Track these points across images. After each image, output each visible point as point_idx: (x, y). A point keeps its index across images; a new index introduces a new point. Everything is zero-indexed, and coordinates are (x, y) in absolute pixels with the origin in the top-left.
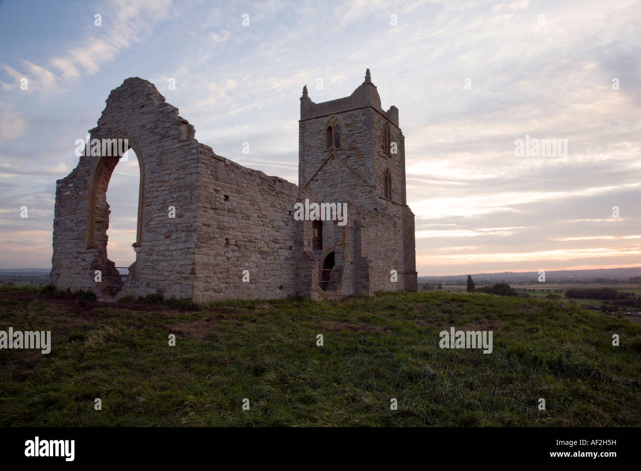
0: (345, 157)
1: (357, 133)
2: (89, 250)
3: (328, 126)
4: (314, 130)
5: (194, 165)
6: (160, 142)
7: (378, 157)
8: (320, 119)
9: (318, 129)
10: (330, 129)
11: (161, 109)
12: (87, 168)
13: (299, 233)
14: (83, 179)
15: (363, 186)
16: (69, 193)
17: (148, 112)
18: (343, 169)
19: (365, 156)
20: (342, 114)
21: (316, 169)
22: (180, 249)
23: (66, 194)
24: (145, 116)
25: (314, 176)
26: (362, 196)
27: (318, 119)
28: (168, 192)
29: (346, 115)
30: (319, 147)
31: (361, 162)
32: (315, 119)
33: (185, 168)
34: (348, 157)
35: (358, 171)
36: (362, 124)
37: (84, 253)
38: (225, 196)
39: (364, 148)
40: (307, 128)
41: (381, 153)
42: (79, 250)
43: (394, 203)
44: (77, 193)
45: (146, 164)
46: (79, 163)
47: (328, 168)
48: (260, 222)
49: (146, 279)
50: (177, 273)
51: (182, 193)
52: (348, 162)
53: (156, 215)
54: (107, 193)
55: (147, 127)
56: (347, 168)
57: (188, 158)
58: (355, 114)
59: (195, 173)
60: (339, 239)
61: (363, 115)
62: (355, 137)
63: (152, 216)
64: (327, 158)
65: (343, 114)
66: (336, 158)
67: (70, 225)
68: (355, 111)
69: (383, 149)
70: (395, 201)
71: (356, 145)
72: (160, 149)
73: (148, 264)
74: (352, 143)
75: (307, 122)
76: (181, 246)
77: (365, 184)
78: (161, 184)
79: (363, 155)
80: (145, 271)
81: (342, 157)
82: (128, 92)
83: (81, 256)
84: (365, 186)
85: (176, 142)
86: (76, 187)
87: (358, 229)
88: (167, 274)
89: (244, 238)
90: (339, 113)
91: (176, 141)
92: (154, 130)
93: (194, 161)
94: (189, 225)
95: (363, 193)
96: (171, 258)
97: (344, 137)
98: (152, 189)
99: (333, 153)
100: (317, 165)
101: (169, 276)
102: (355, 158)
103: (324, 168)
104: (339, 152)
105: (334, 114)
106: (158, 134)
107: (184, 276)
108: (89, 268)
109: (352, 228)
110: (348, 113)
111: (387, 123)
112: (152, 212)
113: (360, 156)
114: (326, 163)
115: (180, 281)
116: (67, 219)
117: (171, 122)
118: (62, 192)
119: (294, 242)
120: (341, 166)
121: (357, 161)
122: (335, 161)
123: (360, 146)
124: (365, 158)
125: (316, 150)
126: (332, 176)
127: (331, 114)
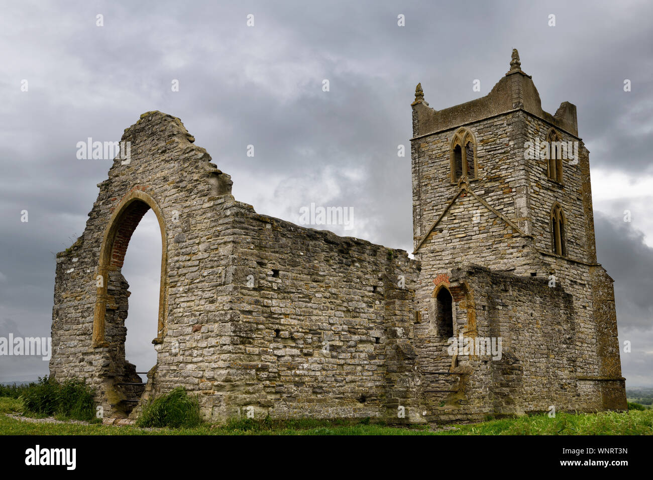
0: (483, 192)
1: (500, 153)
2: (97, 350)
3: (455, 146)
4: (434, 152)
5: (229, 231)
6: (187, 200)
7: (537, 189)
8: (443, 134)
9: (439, 151)
10: (457, 150)
11: (187, 155)
12: (95, 235)
13: (389, 318)
14: (91, 251)
15: (513, 237)
16: (72, 270)
17: (172, 159)
18: (480, 211)
19: (514, 190)
20: (475, 125)
21: (439, 213)
22: (212, 347)
23: (69, 272)
24: (168, 165)
25: (437, 224)
26: (512, 254)
27: (440, 135)
28: (197, 268)
29: (482, 127)
30: (443, 179)
31: (507, 199)
32: (436, 136)
33: (218, 236)
34: (487, 192)
35: (503, 213)
36: (508, 139)
37: (92, 353)
38: (273, 270)
39: (512, 177)
40: (423, 150)
41: (542, 182)
42: (85, 349)
43: (572, 262)
44: (84, 271)
45: (170, 230)
46: (86, 229)
47: (457, 211)
48: (328, 304)
49: (170, 388)
50: (208, 379)
51: (215, 269)
52: (488, 200)
53: (182, 299)
54: (122, 269)
55: (171, 179)
56: (486, 210)
57: (221, 222)
58: (495, 124)
59: (229, 242)
60: (463, 324)
61: (508, 125)
62: (497, 160)
63: (177, 301)
64: (455, 194)
65: (478, 124)
66: (468, 195)
67: (73, 314)
68: (496, 120)
69: (546, 175)
70: (574, 258)
71: (500, 173)
72: (186, 210)
73: (172, 368)
74: (492, 169)
75: (424, 140)
76: (213, 341)
77: (515, 235)
78: (188, 258)
79: (511, 188)
80: (167, 378)
81: (477, 193)
82: (146, 132)
83: (86, 358)
84: (515, 237)
85: (206, 201)
86: (82, 262)
87: (495, 309)
88: (196, 381)
89: (302, 328)
90: (472, 123)
91: (206, 199)
92: (178, 185)
93: (229, 226)
94: (223, 312)
95: (513, 248)
96: (201, 359)
97: (480, 161)
98: (177, 264)
99: (464, 187)
100: (440, 207)
101: (198, 384)
102: (499, 193)
103: (451, 212)
104: (473, 185)
105: (463, 126)
106: (184, 190)
107: (216, 383)
108: (97, 374)
109: (484, 307)
110: (485, 122)
111: (553, 132)
112: (178, 295)
113: (506, 190)
114: (454, 203)
115: (212, 391)
116: (70, 307)
117: (199, 172)
118: (65, 269)
119: (382, 331)
120: (478, 206)
121: (501, 199)
122: (468, 199)
123: (506, 174)
124: (514, 193)
125: (438, 183)
126: (463, 224)
127: (459, 127)
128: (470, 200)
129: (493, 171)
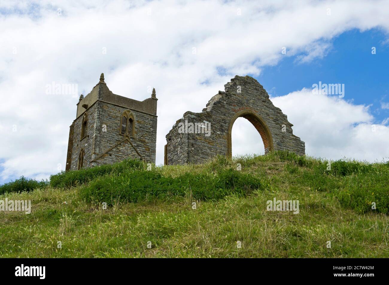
0: (136, 145)
1: (146, 131)
3: (124, 116)
4: (111, 114)
8: (119, 107)
9: (114, 114)
18: (133, 153)
19: (151, 150)
20: (136, 112)
21: (111, 145)
25: (110, 151)
27: (116, 107)
29: (138, 114)
30: (114, 129)
31: (147, 153)
32: (113, 106)
34: (138, 146)
36: (150, 126)
39: (150, 144)
40: (105, 109)
47: (121, 148)
52: (138, 149)
56: (137, 154)
58: (145, 117)
61: (151, 120)
62: (144, 134)
64: (121, 140)
66: (129, 143)
68: (145, 115)
71: (145, 140)
74: (141, 136)
75: (106, 104)
79: (150, 149)
81: (133, 144)
90: (134, 110)
97: (136, 130)
99: (127, 138)
100: (112, 142)
102: (143, 148)
103: (118, 148)
104: (132, 139)
105: (130, 109)
110: (141, 113)
113: (147, 149)
114: (120, 144)
120: (133, 151)
121: (145, 152)
122: (128, 145)
123: (148, 142)
124: (151, 152)
125: (111, 130)
126: (124, 156)
127: (128, 109)
128: (129, 146)
129: (142, 138)
